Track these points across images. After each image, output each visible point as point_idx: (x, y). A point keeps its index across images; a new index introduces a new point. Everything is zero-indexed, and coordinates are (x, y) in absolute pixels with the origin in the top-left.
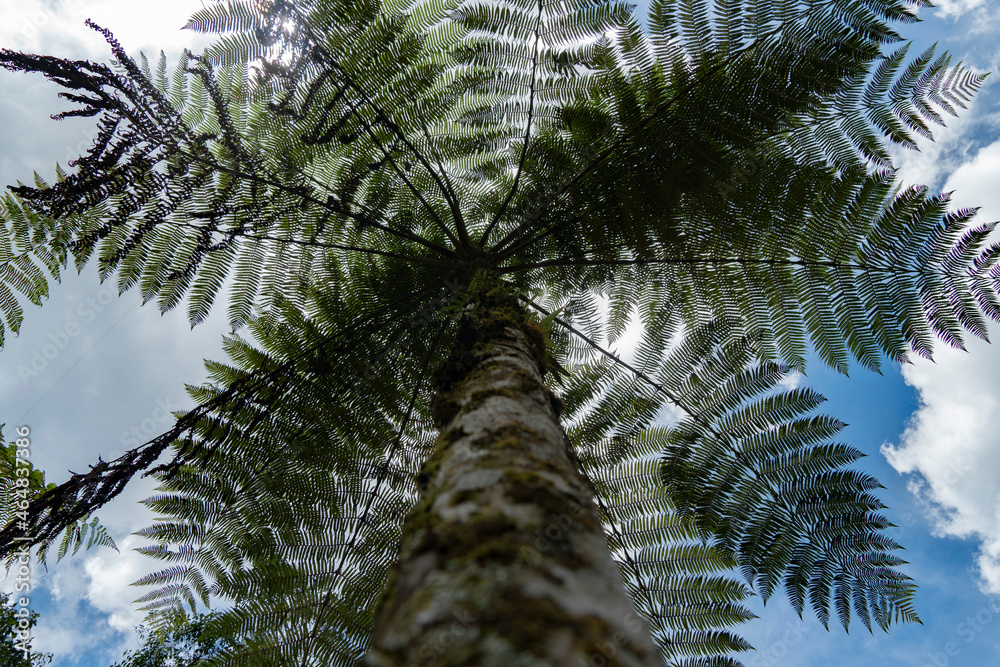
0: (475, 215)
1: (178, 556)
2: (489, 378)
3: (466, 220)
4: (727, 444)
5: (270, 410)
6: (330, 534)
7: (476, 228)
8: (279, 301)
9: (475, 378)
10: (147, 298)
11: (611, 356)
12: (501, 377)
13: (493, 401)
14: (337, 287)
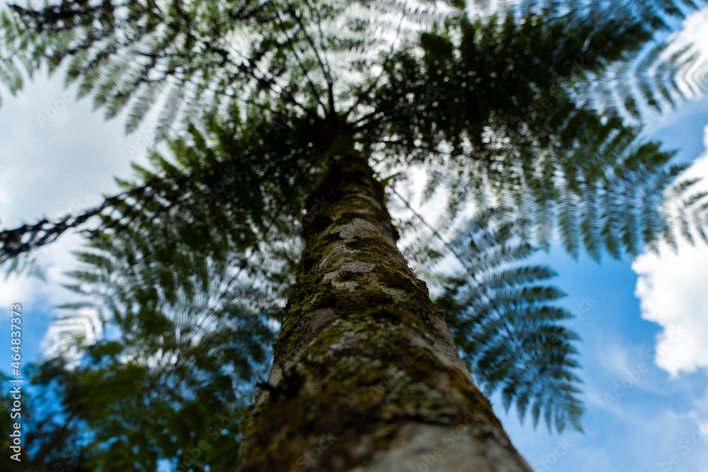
0: (344, 96)
1: (89, 294)
2: (352, 206)
3: (336, 98)
4: (484, 291)
5: (172, 205)
6: (199, 299)
7: (341, 106)
8: (191, 129)
9: (342, 205)
10: (96, 107)
11: (419, 216)
12: (361, 207)
13: (358, 221)
14: (235, 129)
